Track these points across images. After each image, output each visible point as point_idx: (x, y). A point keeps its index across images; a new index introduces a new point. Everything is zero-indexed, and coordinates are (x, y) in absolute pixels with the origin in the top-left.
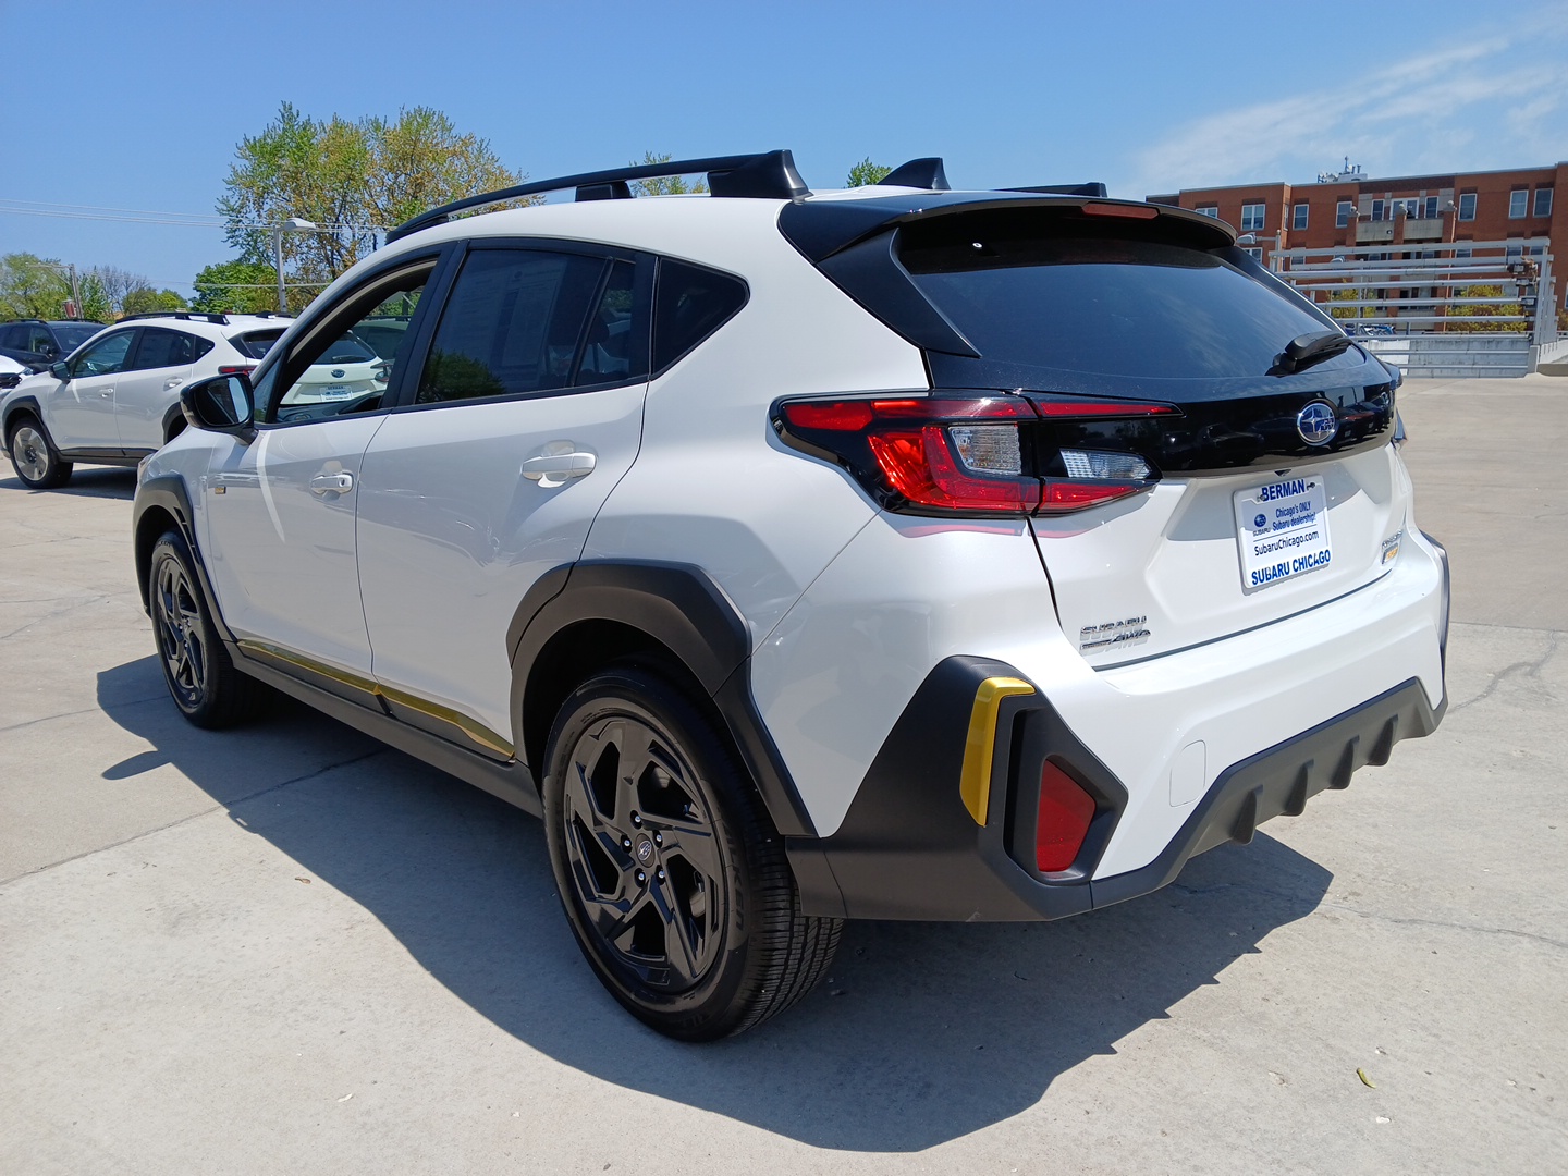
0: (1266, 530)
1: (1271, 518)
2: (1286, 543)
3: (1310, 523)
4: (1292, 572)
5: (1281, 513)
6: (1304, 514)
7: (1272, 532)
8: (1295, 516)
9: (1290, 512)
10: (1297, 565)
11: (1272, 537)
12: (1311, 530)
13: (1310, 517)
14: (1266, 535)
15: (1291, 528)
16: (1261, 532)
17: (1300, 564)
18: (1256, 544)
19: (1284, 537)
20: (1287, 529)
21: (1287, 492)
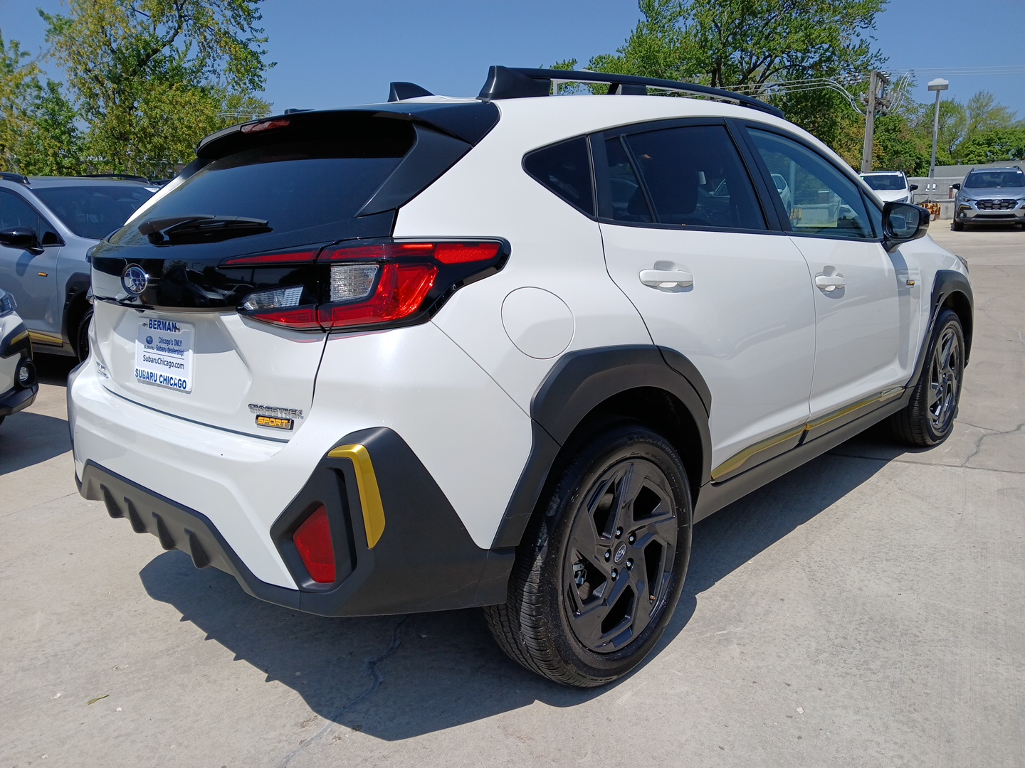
0: (152, 348)
1: (156, 342)
2: (163, 362)
3: (180, 356)
4: (158, 382)
5: (162, 341)
6: (176, 348)
7: (155, 351)
8: (171, 347)
9: (168, 342)
10: (162, 379)
11: (155, 354)
12: (180, 362)
13: (181, 352)
14: (151, 350)
15: (167, 354)
16: (149, 347)
17: (165, 380)
18: (145, 354)
19: (162, 357)
20: (164, 353)
21: (164, 328)
